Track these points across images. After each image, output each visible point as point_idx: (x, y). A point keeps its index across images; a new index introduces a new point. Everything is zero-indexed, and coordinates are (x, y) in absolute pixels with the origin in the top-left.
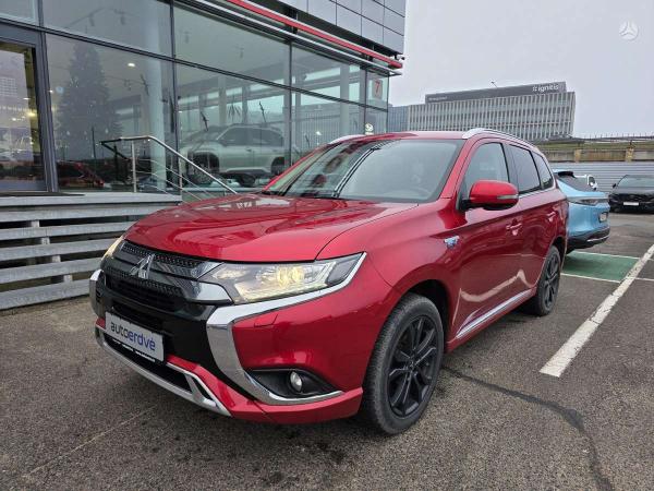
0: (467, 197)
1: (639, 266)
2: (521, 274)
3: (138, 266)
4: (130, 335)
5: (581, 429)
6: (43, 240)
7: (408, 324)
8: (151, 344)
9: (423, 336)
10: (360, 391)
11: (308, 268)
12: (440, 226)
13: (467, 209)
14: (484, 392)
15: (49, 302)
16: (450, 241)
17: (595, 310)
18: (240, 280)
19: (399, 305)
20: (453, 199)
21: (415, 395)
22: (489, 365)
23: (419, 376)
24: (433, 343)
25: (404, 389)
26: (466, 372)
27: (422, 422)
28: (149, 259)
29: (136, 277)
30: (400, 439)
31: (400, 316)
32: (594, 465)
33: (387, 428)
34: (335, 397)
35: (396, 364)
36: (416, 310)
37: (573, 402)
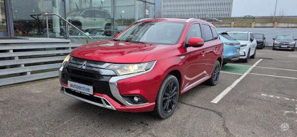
0: (187, 43)
1: (250, 69)
2: (205, 72)
3: (82, 65)
4: (80, 88)
5: (222, 117)
6: (16, 58)
7: (169, 84)
8: (88, 90)
9: (173, 88)
10: (154, 103)
11: (139, 65)
12: (178, 53)
13: (187, 47)
14: (192, 108)
15: (23, 83)
16: (182, 57)
17: (232, 84)
18: (118, 69)
19: (166, 77)
20: (183, 44)
21: (170, 107)
22: (195, 100)
23: (172, 101)
24: (176, 91)
25: (167, 104)
26: (187, 102)
27: (172, 116)
28: (85, 63)
29: (81, 68)
30: (166, 120)
31: (166, 81)
32: (224, 125)
33: (162, 116)
34: (147, 105)
35: (165, 96)
36: (171, 79)
37: (220, 110)
